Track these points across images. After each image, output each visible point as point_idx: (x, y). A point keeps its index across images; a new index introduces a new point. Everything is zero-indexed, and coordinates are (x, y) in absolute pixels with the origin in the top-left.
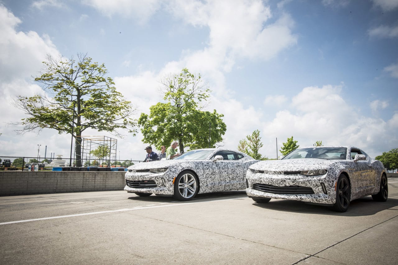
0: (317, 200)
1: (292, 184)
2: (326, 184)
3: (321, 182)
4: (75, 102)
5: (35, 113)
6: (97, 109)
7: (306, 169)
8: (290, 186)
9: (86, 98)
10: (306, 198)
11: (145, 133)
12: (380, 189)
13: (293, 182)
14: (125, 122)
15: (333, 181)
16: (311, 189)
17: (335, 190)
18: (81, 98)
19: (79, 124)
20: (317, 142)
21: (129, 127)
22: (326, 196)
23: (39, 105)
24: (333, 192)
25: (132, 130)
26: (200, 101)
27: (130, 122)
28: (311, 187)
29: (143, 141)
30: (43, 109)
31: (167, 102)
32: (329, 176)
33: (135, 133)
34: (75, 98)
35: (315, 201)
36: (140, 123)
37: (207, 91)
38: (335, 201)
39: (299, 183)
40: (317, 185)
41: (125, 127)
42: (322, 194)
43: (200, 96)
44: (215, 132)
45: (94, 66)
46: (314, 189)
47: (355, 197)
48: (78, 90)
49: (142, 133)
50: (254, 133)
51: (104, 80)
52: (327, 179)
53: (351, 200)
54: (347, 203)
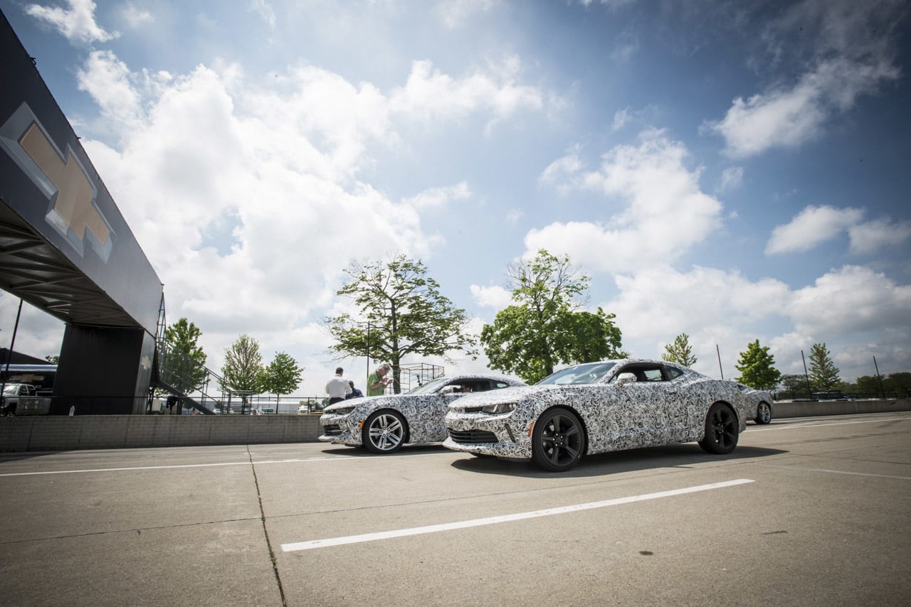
0: (500, 452)
1: (470, 427)
2: (511, 427)
3: (504, 422)
4: (390, 318)
5: (342, 337)
6: (419, 325)
7: (488, 403)
8: (470, 431)
9: (404, 311)
10: (485, 449)
11: (490, 354)
12: (706, 430)
13: (471, 424)
14: (460, 339)
15: (526, 421)
16: (493, 434)
17: (529, 436)
18: (396, 312)
19: (395, 348)
20: (814, 347)
21: (466, 346)
22: (514, 445)
23: (347, 327)
24: (525, 439)
25: (471, 352)
26: (572, 296)
27: (468, 340)
28: (493, 431)
29: (489, 366)
30: (352, 331)
31: (520, 304)
32: (519, 413)
33: (476, 355)
34: (389, 313)
35: (498, 454)
36: (483, 339)
37: (582, 280)
38: (529, 454)
39: (478, 426)
40: (499, 428)
41: (460, 348)
42: (508, 442)
43: (569, 289)
45: (406, 266)
46: (496, 434)
48: (392, 301)
49: (487, 354)
51: (423, 283)
52: (514, 418)
53: (589, 453)
54: (574, 458)
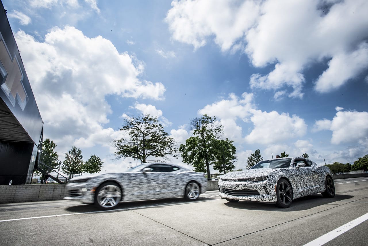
0: (262, 200)
1: (243, 188)
2: (267, 187)
3: (263, 185)
4: (142, 141)
5: (121, 148)
6: (154, 144)
7: (252, 177)
8: (243, 190)
9: (148, 138)
10: (254, 198)
11: (183, 156)
12: (326, 188)
13: (244, 187)
14: (171, 150)
15: (273, 185)
16: (257, 191)
17: (275, 191)
18: (145, 138)
19: (144, 154)
20: (303, 154)
21: (174, 153)
22: (269, 196)
23: (122, 144)
24: (273, 193)
25: (176, 155)
26: (217, 133)
27: (174, 151)
28: (257, 190)
29: (183, 161)
30: (125, 146)
31: (196, 136)
32: (269, 181)
33: (178, 157)
34: (141, 138)
35: (260, 200)
36: (180, 150)
37: (221, 127)
38: (276, 200)
39: (248, 187)
40: (260, 188)
41: (171, 154)
42: (265, 195)
43: (216, 130)
44: (228, 153)
45: (150, 119)
46: (259, 191)
47: (299, 195)
48: (143, 133)
49: (182, 156)
50: (256, 151)
51: (157, 126)
52: (268, 183)
53: (294, 199)
54: (290, 201)
